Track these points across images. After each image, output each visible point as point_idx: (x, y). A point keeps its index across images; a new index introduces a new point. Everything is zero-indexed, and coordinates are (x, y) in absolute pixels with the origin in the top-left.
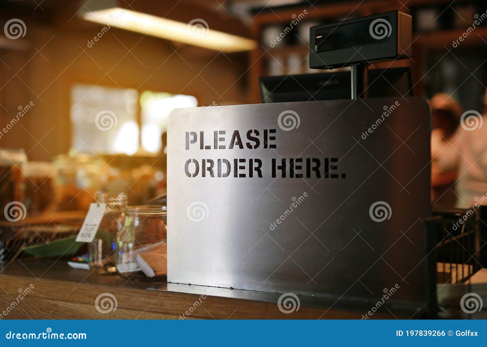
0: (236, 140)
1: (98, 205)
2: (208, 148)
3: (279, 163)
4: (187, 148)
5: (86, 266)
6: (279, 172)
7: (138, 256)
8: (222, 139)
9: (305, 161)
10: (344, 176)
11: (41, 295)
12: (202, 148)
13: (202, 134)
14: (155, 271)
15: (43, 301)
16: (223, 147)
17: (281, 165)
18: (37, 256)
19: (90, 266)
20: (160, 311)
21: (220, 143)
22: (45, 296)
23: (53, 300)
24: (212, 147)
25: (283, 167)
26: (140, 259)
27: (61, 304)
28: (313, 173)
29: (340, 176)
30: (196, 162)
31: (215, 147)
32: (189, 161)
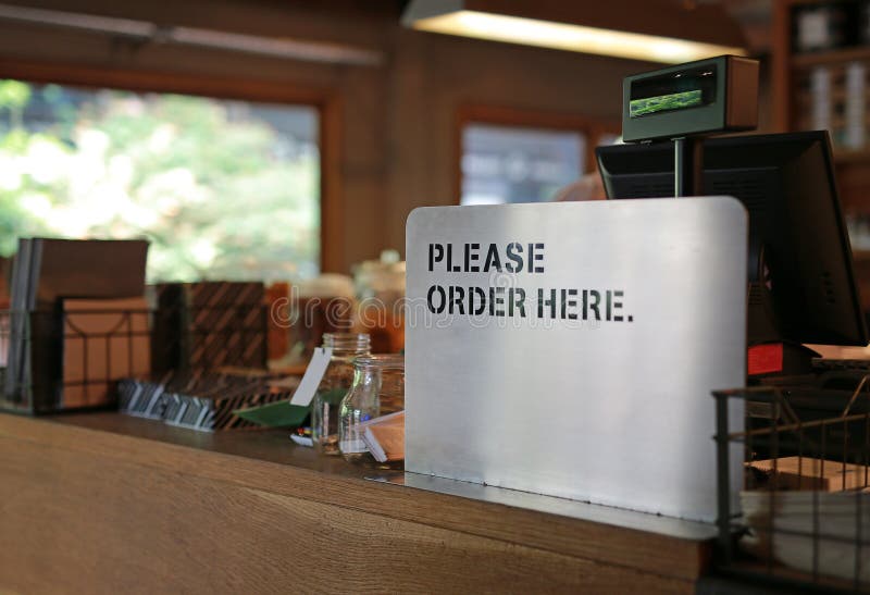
0: (493, 259)
1: (324, 351)
2: (457, 269)
3: (547, 296)
4: (431, 269)
5: (308, 441)
6: (547, 310)
7: (368, 430)
8: (475, 257)
9: (580, 294)
10: (630, 319)
11: (238, 481)
12: (449, 269)
13: (450, 247)
14: (387, 454)
15: (241, 489)
16: (476, 269)
17: (550, 299)
18: (265, 426)
19: (313, 442)
20: (380, 511)
21: (472, 263)
22: (243, 483)
23: (253, 489)
24: (463, 268)
25: (552, 303)
26: (369, 435)
27: (262, 494)
28: (591, 313)
29: (626, 319)
30: (441, 290)
31: (467, 270)
32: (433, 289)
